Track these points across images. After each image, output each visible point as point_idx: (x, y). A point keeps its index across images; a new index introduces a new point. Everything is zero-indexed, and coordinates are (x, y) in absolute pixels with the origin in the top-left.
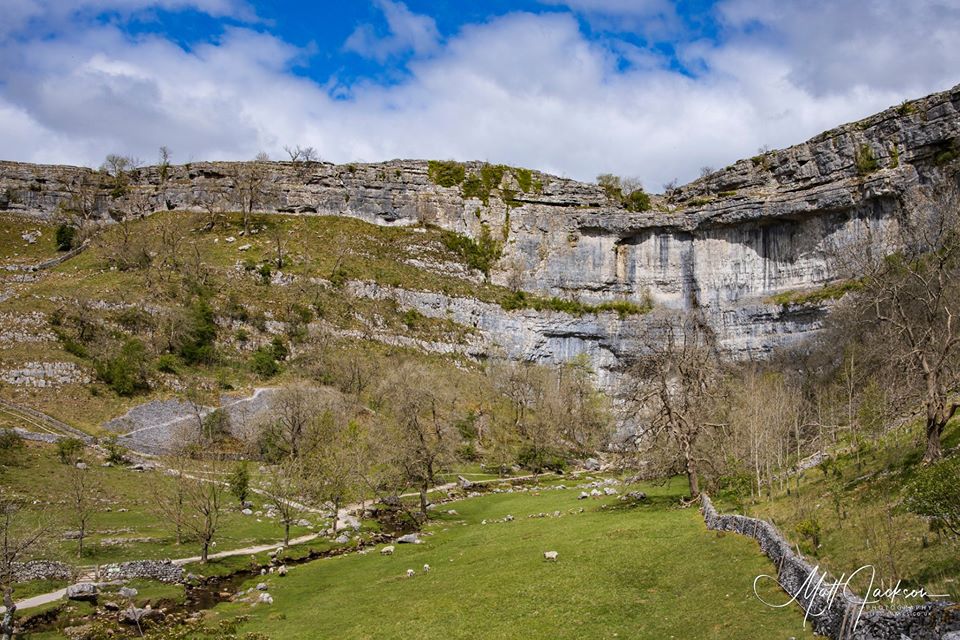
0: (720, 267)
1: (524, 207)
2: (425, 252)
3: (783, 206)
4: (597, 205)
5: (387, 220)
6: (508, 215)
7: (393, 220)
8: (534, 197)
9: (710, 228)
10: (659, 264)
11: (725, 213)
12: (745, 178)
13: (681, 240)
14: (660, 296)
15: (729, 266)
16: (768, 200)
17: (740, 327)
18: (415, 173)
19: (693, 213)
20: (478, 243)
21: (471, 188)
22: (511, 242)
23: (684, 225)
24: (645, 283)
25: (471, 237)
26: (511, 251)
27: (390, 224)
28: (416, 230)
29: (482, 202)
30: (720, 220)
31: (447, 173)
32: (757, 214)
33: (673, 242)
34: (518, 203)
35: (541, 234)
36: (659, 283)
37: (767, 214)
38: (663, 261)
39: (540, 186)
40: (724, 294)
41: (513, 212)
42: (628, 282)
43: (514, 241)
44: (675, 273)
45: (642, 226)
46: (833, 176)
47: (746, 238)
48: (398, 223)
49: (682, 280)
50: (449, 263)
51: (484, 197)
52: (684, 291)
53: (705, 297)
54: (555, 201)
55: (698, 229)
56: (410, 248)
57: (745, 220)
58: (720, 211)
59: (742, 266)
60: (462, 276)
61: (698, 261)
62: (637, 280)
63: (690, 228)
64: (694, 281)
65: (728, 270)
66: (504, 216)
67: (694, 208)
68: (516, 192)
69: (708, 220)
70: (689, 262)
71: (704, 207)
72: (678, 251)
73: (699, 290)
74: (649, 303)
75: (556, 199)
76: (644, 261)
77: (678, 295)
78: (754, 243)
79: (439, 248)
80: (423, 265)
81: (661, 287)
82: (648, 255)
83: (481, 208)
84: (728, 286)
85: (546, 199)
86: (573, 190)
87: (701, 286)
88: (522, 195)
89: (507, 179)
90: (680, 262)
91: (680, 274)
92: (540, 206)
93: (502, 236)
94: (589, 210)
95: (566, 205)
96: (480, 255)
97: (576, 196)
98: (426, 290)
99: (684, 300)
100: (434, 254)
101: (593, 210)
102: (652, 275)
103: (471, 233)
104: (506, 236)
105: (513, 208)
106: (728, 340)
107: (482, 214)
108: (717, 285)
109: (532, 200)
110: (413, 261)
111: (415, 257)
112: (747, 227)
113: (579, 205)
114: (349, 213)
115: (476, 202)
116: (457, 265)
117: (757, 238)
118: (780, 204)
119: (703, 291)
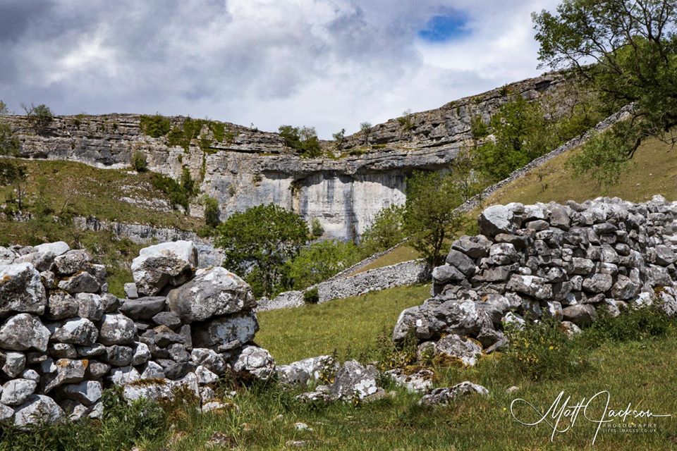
0: (374, 204)
1: (218, 153)
2: (137, 190)
3: (420, 158)
4: (277, 153)
5: (106, 164)
6: (205, 160)
7: (110, 164)
8: (226, 145)
9: (366, 173)
10: (326, 200)
11: (377, 162)
12: (393, 134)
13: (343, 182)
14: (328, 226)
15: (380, 204)
16: (410, 153)
18: (129, 126)
19: (353, 160)
20: (180, 183)
21: (175, 139)
22: (207, 182)
23: (346, 170)
24: (314, 215)
25: (174, 178)
26: (207, 188)
27: (108, 167)
28: (128, 172)
29: (183, 150)
30: (374, 167)
31: (156, 126)
32: (400, 164)
33: (338, 182)
34: (213, 151)
35: (232, 176)
36: (326, 215)
37: (408, 164)
38: (330, 198)
39: (231, 137)
41: (209, 157)
42: (303, 215)
43: (210, 181)
44: (339, 208)
45: (313, 170)
46: (456, 137)
47: (393, 181)
48: (114, 166)
49: (344, 213)
50: (155, 200)
51: (185, 146)
52: (346, 222)
53: (361, 228)
54: (243, 149)
55: (357, 173)
56: (124, 187)
57: (392, 168)
58: (373, 161)
60: (166, 210)
61: (357, 199)
62: (309, 213)
63: (351, 172)
64: (353, 214)
65: (379, 207)
66: (202, 161)
67: (354, 157)
68: (211, 142)
69: (364, 167)
70: (349, 199)
71: (362, 156)
72: (341, 191)
73: (357, 221)
74: (318, 232)
75: (244, 147)
76: (314, 197)
77: (341, 225)
78: (400, 186)
79: (148, 188)
80: (134, 201)
81: (328, 218)
82: (318, 193)
83: (183, 154)
85: (236, 147)
86: (258, 140)
87: (359, 218)
88: (217, 144)
89: (205, 131)
90: (343, 199)
91: (343, 209)
92: (231, 153)
93: (200, 177)
94: (270, 157)
95: (252, 152)
96: (183, 192)
97: (261, 145)
98: (136, 223)
99: (346, 229)
100: (143, 193)
101: (274, 157)
102: (321, 209)
103: (174, 173)
104: (203, 177)
105: (209, 155)
107: (184, 159)
108: (371, 218)
109: (224, 147)
110: (126, 198)
111: (128, 195)
112: (394, 173)
113: (263, 152)
114: (75, 158)
115: (179, 149)
116: (161, 201)
117: (401, 182)
118: (418, 157)
119: (360, 222)
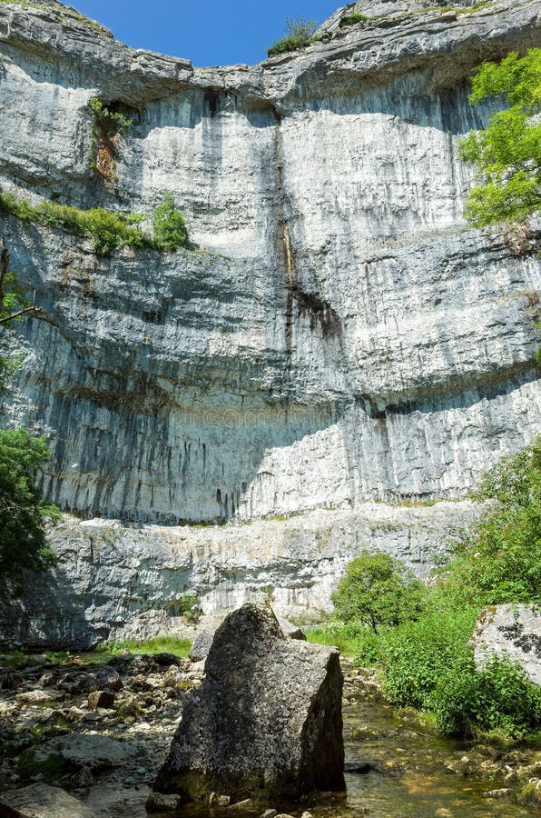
0: (348, 168)
10: (199, 164)
13: (253, 122)
15: (368, 168)
17: (413, 291)
23: (260, 87)
33: (234, 126)
36: (200, 207)
38: (211, 161)
40: (361, 225)
44: (237, 184)
45: (163, 75)
49: (256, 199)
52: (260, 225)
53: (312, 232)
55: (294, 93)
57: (409, 59)
59: (399, 169)
62: (145, 194)
63: (273, 93)
64: (287, 199)
65: (366, 175)
69: (318, 68)
70: (272, 166)
72: (245, 144)
73: (299, 217)
76: (165, 156)
77: (245, 234)
82: (174, 145)
84: (368, 211)
87: (305, 208)
90: (251, 163)
91: (253, 188)
99: (263, 241)
102: (184, 187)
106: (381, 327)
108: (343, 208)
117: (428, 113)
119: (307, 219)
